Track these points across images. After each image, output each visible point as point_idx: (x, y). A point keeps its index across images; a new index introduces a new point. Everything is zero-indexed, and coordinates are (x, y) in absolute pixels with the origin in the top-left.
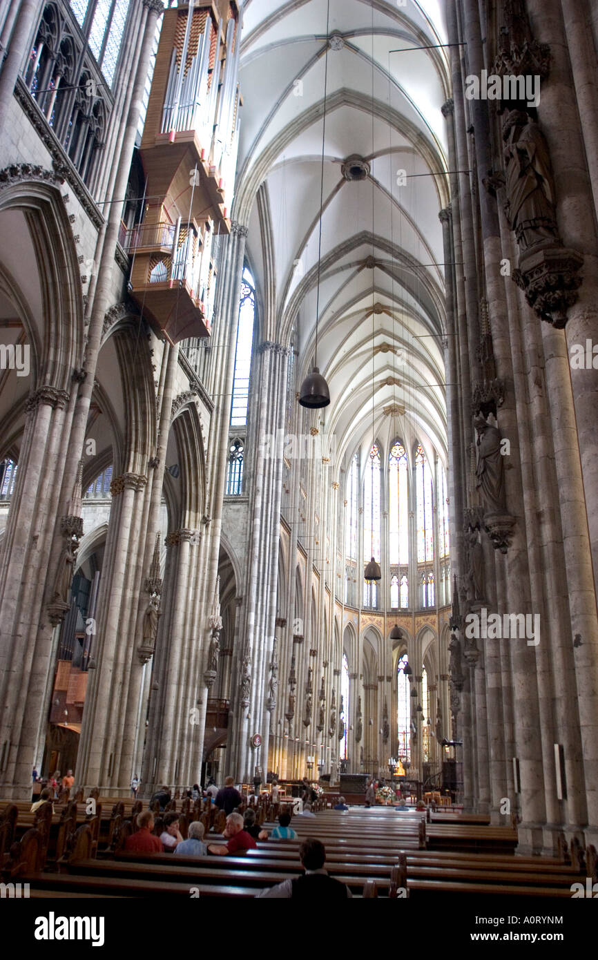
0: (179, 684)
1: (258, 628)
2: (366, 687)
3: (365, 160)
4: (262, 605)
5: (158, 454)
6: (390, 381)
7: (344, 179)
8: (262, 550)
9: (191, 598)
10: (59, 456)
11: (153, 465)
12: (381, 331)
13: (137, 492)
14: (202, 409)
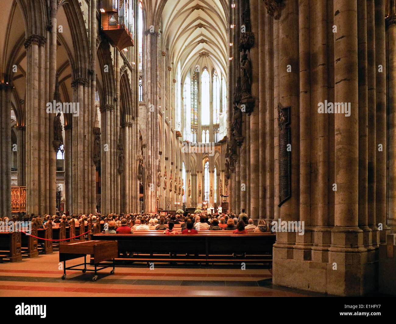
0: (129, 180)
1: (152, 156)
2: (192, 175)
4: (153, 147)
5: (117, 96)
6: (202, 41)
8: (152, 125)
9: (130, 149)
10: (88, 105)
11: (115, 100)
12: (199, 18)
13: (111, 112)
14: (129, 72)
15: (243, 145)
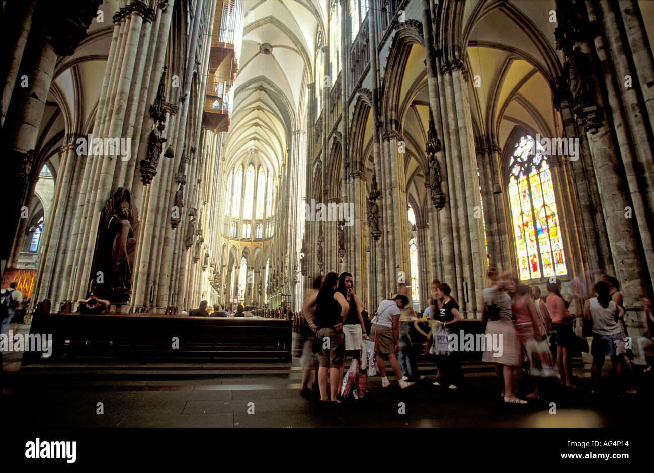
3: (271, 47)
6: (254, 139)
7: (260, 52)
12: (257, 118)
15: (381, 239)
